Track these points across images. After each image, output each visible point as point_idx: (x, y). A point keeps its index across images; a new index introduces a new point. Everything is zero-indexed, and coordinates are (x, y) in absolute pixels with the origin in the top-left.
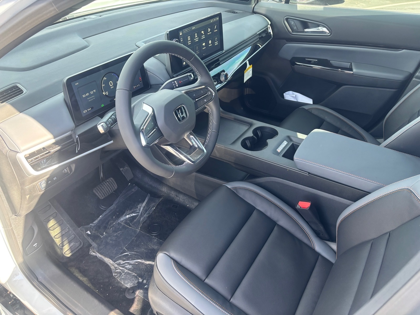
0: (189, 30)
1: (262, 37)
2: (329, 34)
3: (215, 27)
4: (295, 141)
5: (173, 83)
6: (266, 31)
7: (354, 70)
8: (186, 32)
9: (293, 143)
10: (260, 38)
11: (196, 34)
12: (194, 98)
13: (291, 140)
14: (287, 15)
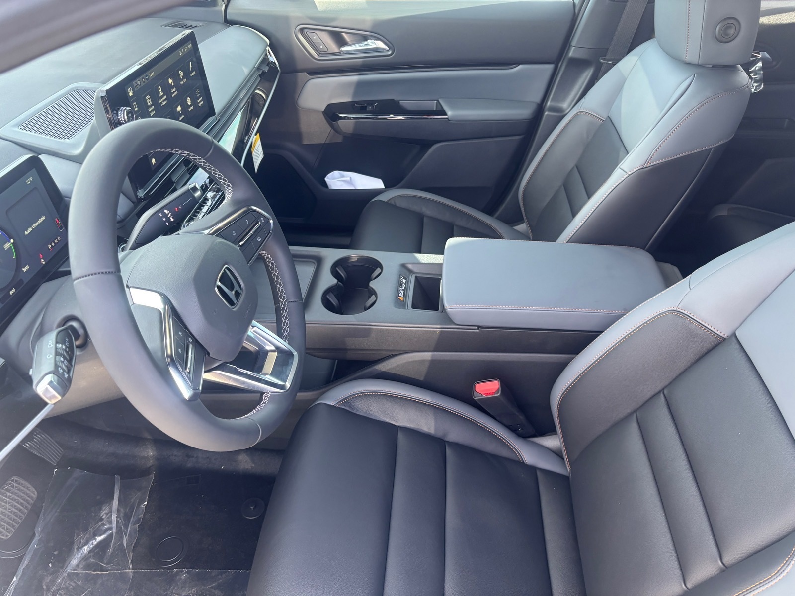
0: (144, 82)
1: (264, 73)
2: (390, 52)
3: (191, 66)
4: (417, 271)
5: (161, 215)
6: (265, 60)
7: (450, 113)
8: (139, 87)
9: (416, 277)
10: (260, 76)
11: (159, 87)
12: (236, 241)
13: (411, 272)
14: (300, 23)
